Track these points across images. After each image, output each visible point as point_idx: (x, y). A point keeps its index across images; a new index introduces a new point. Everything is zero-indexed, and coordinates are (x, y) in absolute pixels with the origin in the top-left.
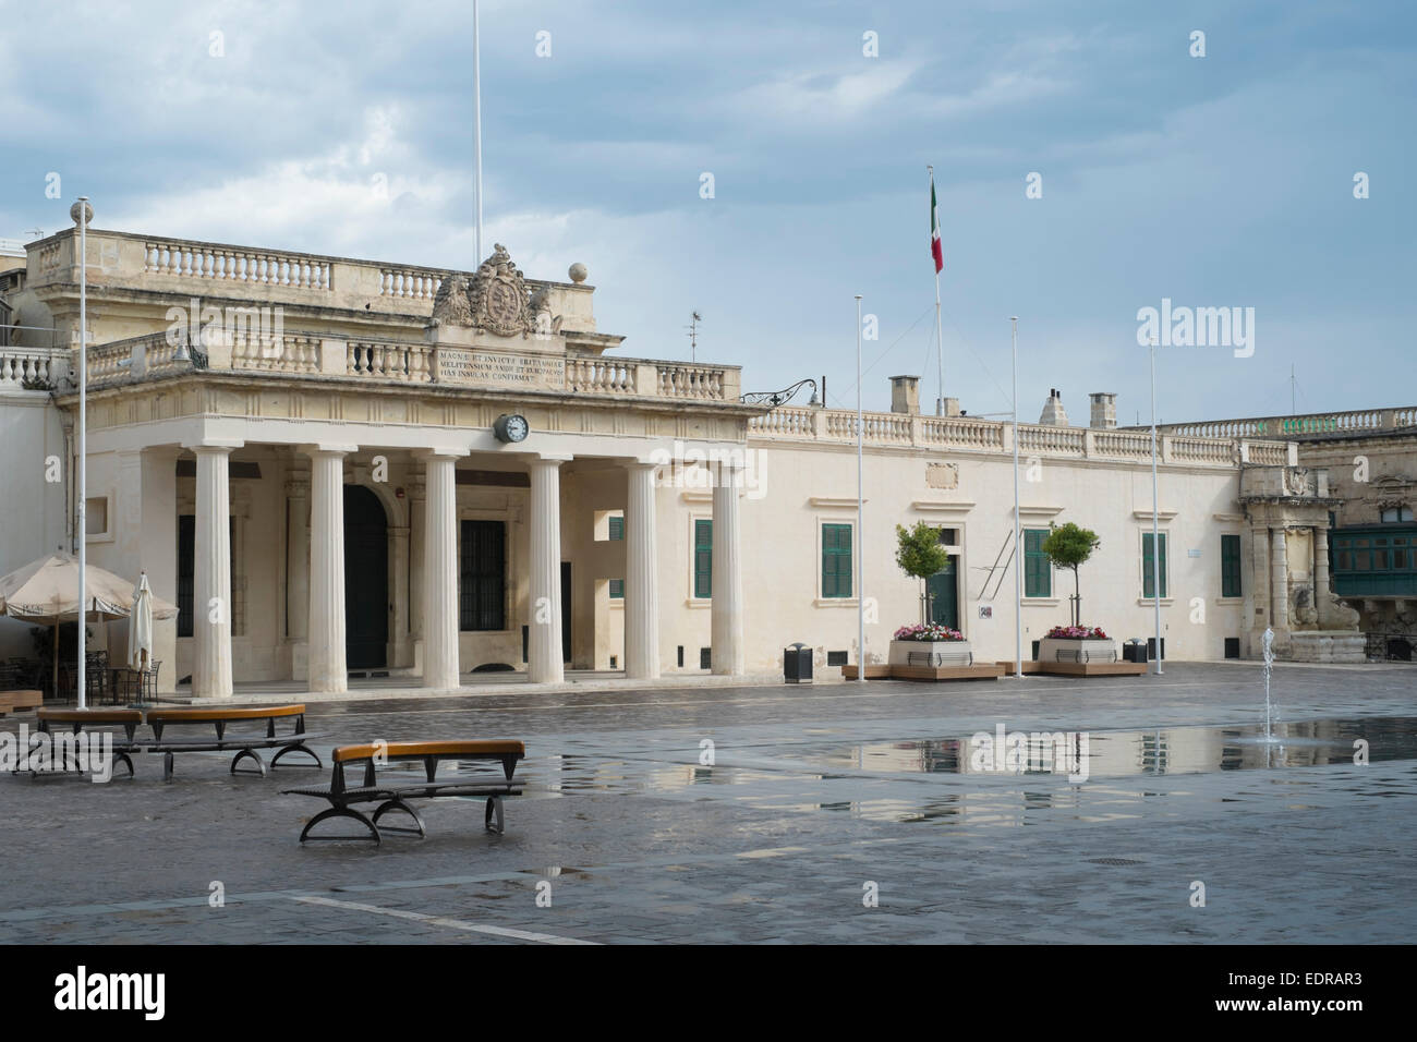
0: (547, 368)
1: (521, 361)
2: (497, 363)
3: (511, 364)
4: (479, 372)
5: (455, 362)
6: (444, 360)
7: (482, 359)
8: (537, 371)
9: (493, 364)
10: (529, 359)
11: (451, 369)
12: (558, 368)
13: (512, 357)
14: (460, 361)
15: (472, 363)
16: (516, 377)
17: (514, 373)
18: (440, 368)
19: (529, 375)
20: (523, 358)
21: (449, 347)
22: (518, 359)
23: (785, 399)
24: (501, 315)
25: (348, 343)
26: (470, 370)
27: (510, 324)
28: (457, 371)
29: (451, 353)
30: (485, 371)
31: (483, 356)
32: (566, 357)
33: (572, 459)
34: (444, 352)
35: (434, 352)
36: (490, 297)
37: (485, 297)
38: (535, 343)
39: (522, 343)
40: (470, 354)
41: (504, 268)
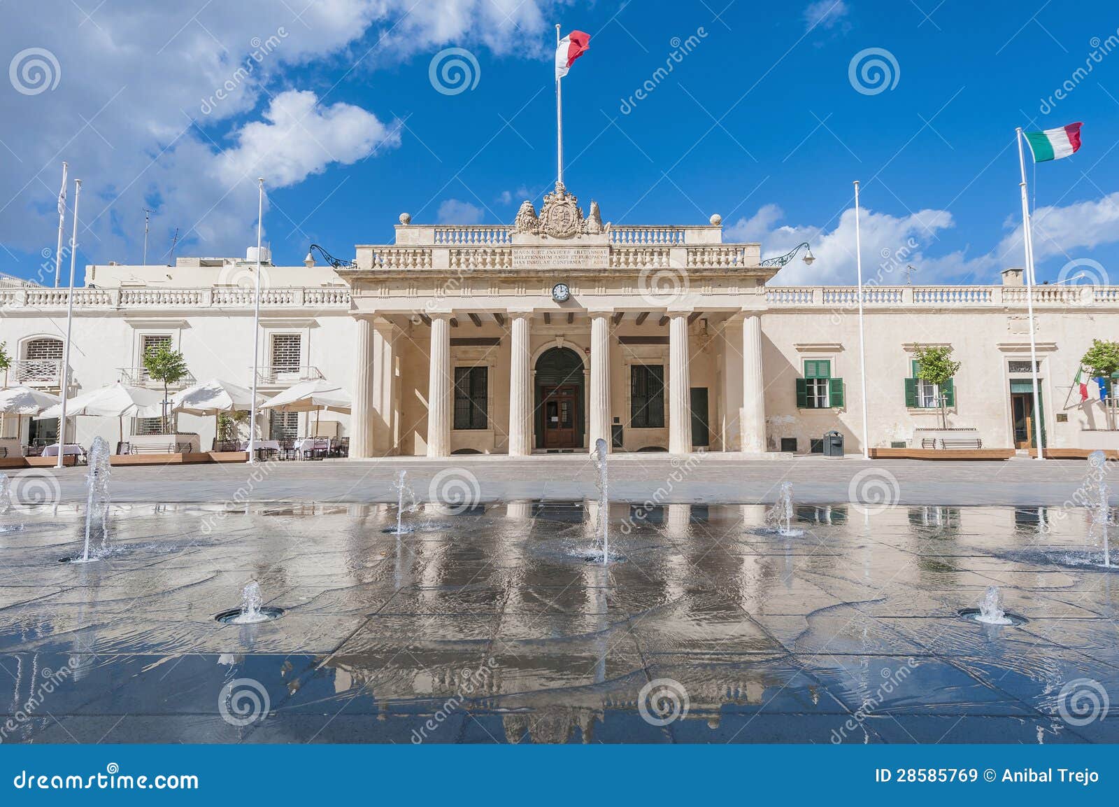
0: (595, 255)
1: (575, 252)
2: (556, 254)
3: (566, 254)
4: (542, 260)
5: (524, 255)
6: (516, 255)
7: (545, 252)
8: (587, 257)
9: (553, 255)
10: (581, 250)
11: (522, 260)
12: (604, 255)
13: (567, 250)
14: (528, 254)
15: (537, 255)
16: (571, 261)
17: (569, 259)
18: (513, 259)
19: (581, 259)
20: (577, 250)
21: (520, 247)
22: (572, 252)
23: (789, 259)
24: (558, 224)
25: (450, 251)
26: (536, 260)
27: (565, 230)
28: (526, 261)
29: (522, 250)
30: (547, 260)
31: (546, 250)
32: (610, 247)
33: (613, 310)
34: (516, 250)
35: (511, 251)
36: (550, 214)
37: (546, 215)
38: (586, 240)
39: (575, 241)
40: (536, 250)
41: (559, 196)
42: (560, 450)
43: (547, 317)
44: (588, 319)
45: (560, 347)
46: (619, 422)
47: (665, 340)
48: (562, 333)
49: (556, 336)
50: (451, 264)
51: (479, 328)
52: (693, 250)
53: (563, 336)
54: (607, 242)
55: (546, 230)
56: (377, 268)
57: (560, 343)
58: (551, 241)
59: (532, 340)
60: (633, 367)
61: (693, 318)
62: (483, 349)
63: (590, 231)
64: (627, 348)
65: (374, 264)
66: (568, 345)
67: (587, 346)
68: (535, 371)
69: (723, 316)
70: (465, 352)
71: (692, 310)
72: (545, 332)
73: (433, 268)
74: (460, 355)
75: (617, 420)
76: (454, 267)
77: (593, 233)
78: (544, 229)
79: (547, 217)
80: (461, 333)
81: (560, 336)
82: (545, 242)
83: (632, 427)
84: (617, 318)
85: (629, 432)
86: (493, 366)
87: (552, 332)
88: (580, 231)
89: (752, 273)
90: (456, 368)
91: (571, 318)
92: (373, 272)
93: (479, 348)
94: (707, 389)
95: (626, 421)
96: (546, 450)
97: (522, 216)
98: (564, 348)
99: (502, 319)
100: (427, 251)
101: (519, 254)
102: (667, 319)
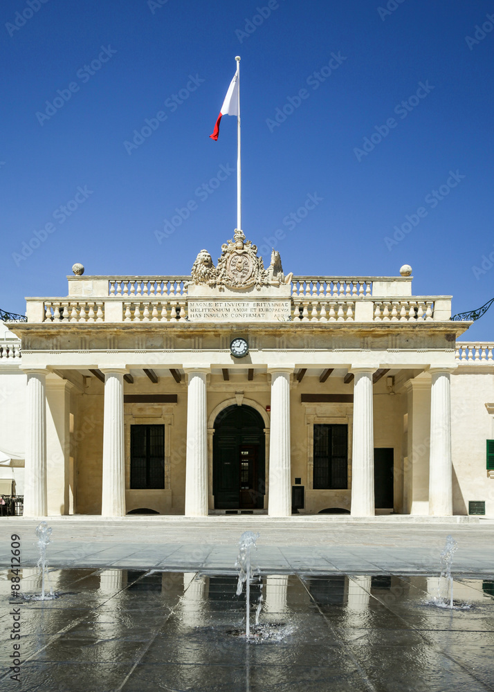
0: (275, 308)
1: (254, 305)
2: (235, 307)
3: (245, 307)
4: (220, 314)
5: (201, 308)
6: (192, 308)
7: (223, 305)
8: (267, 310)
9: (231, 308)
10: (260, 303)
11: (198, 313)
12: (285, 308)
13: (246, 302)
14: (205, 307)
15: (215, 308)
16: (250, 315)
17: (249, 312)
18: (190, 313)
19: (260, 313)
20: (256, 302)
21: (196, 299)
22: (251, 304)
24: (236, 275)
25: (123, 303)
26: (213, 313)
27: (244, 280)
28: (202, 314)
29: (199, 303)
30: (225, 312)
31: (224, 303)
32: (291, 299)
33: (294, 367)
34: (192, 303)
35: (187, 304)
36: (228, 264)
37: (224, 265)
38: (265, 292)
39: (254, 293)
40: (213, 303)
41: (239, 244)
42: (239, 511)
43: (226, 373)
44: (267, 377)
45: (239, 404)
46: (300, 483)
47: (349, 398)
48: (241, 390)
49: (236, 393)
50: (124, 317)
51: (156, 384)
52: (379, 304)
53: (243, 393)
54: (288, 294)
55: (223, 281)
56: (48, 321)
57: (239, 401)
58: (228, 293)
59: (210, 397)
60: (315, 426)
61: (378, 375)
62: (159, 407)
63: (270, 282)
64: (310, 407)
65: (45, 318)
66: (249, 403)
67: (268, 404)
68: (214, 430)
69: (411, 373)
70: (141, 409)
71: (378, 367)
72: (224, 389)
73: (107, 321)
74: (136, 412)
75: (298, 481)
76: (128, 321)
77: (274, 285)
78: (221, 280)
79: (225, 268)
80: (135, 390)
81: (239, 393)
82: (222, 294)
83: (314, 488)
84: (300, 375)
85: (310, 493)
86: (170, 424)
87: (232, 389)
88: (260, 282)
89: (441, 329)
90: (132, 426)
91: (251, 374)
92: (44, 327)
93: (156, 405)
94: (392, 449)
95: (308, 481)
96: (224, 511)
97: (198, 266)
98: (243, 406)
99: (178, 375)
100: (100, 303)
101: (195, 307)
102: (352, 376)
